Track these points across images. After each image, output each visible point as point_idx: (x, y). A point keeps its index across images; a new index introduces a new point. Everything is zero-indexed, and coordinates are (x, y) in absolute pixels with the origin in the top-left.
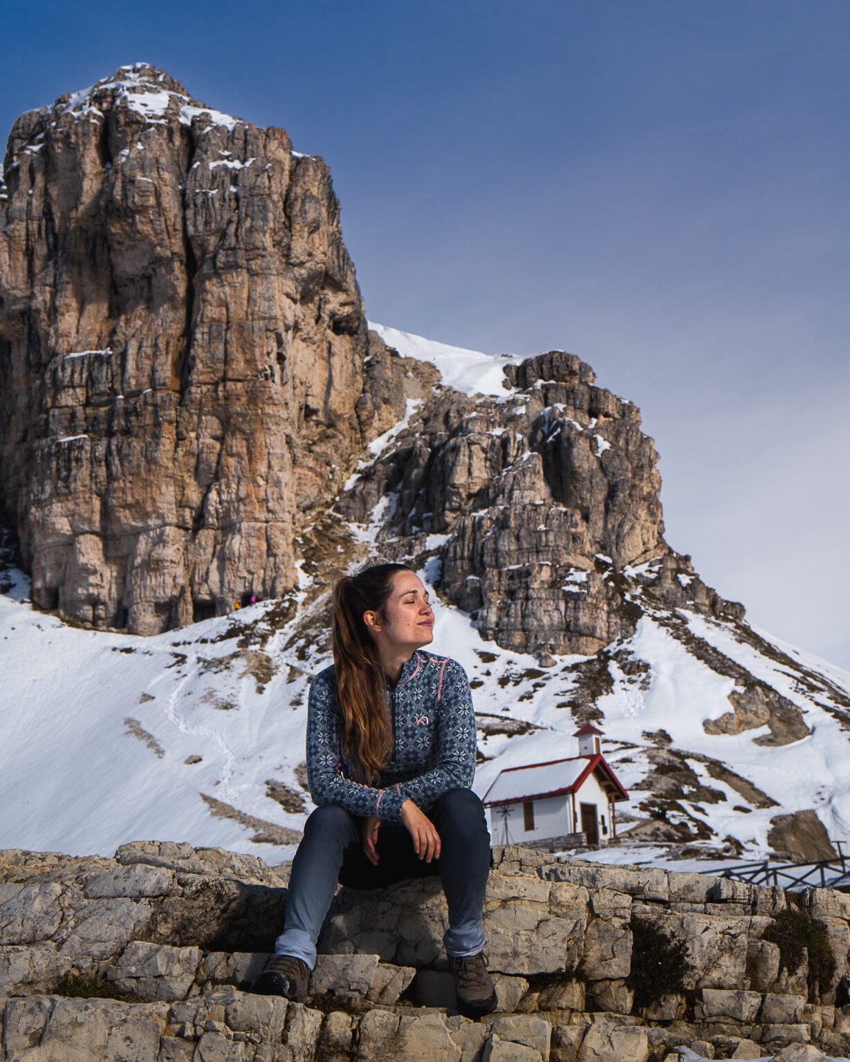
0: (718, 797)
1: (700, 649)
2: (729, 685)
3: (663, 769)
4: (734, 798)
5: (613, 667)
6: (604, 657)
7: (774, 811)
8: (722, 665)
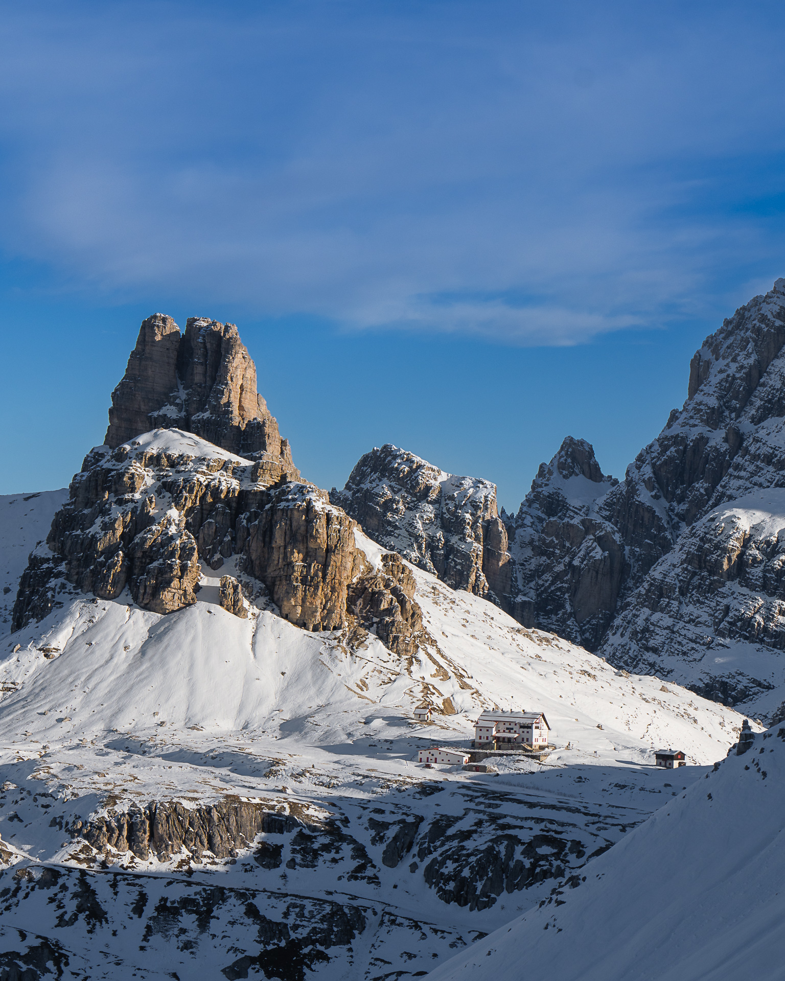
0: (434, 694)
1: (430, 657)
2: (436, 667)
3: (425, 688)
4: (437, 694)
5: (414, 659)
6: (412, 657)
7: (443, 697)
8: (435, 662)
